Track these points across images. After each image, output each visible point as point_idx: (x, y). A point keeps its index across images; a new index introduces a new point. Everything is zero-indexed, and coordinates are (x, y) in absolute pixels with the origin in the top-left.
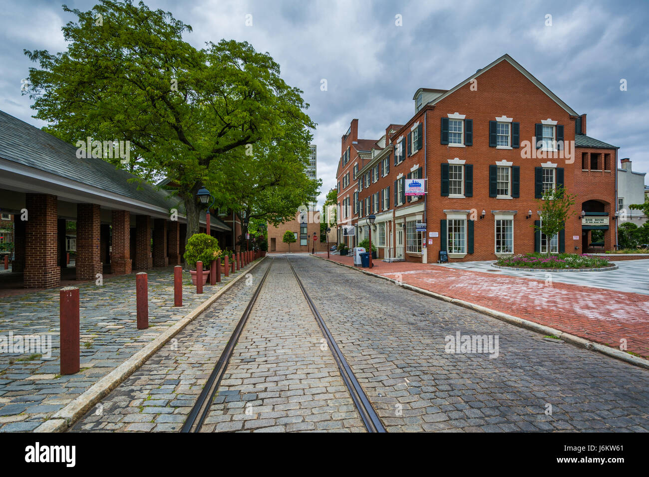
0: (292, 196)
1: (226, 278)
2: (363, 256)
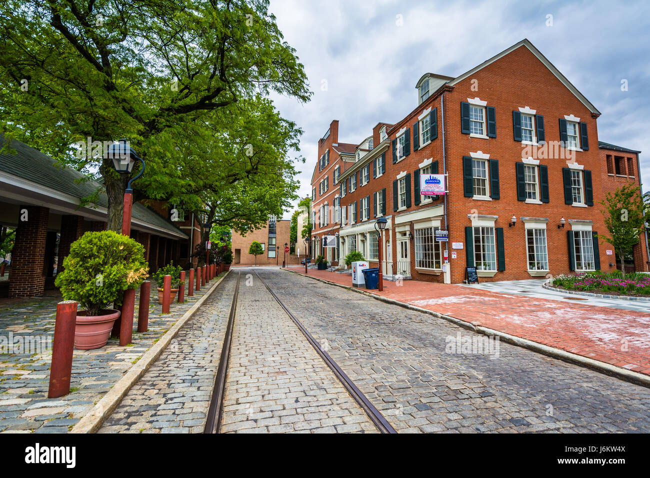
0: (268, 196)
1: (163, 319)
2: (368, 274)
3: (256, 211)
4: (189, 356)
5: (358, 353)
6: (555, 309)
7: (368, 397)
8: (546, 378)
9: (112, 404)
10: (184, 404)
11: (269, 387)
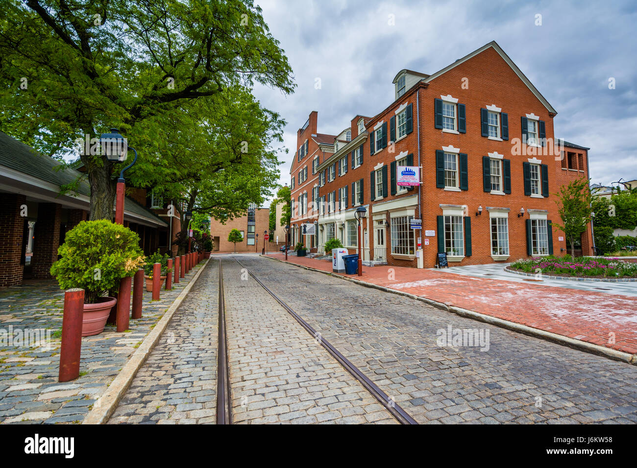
0: (249, 185)
1: (155, 306)
2: (348, 260)
3: (237, 199)
4: (187, 339)
5: (347, 333)
6: (517, 289)
7: (361, 371)
8: (512, 349)
9: (124, 385)
10: (192, 383)
11: (270, 365)
